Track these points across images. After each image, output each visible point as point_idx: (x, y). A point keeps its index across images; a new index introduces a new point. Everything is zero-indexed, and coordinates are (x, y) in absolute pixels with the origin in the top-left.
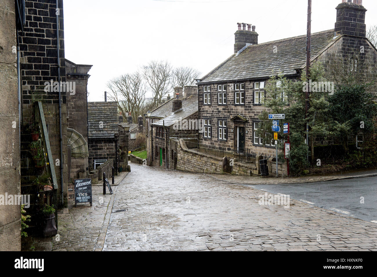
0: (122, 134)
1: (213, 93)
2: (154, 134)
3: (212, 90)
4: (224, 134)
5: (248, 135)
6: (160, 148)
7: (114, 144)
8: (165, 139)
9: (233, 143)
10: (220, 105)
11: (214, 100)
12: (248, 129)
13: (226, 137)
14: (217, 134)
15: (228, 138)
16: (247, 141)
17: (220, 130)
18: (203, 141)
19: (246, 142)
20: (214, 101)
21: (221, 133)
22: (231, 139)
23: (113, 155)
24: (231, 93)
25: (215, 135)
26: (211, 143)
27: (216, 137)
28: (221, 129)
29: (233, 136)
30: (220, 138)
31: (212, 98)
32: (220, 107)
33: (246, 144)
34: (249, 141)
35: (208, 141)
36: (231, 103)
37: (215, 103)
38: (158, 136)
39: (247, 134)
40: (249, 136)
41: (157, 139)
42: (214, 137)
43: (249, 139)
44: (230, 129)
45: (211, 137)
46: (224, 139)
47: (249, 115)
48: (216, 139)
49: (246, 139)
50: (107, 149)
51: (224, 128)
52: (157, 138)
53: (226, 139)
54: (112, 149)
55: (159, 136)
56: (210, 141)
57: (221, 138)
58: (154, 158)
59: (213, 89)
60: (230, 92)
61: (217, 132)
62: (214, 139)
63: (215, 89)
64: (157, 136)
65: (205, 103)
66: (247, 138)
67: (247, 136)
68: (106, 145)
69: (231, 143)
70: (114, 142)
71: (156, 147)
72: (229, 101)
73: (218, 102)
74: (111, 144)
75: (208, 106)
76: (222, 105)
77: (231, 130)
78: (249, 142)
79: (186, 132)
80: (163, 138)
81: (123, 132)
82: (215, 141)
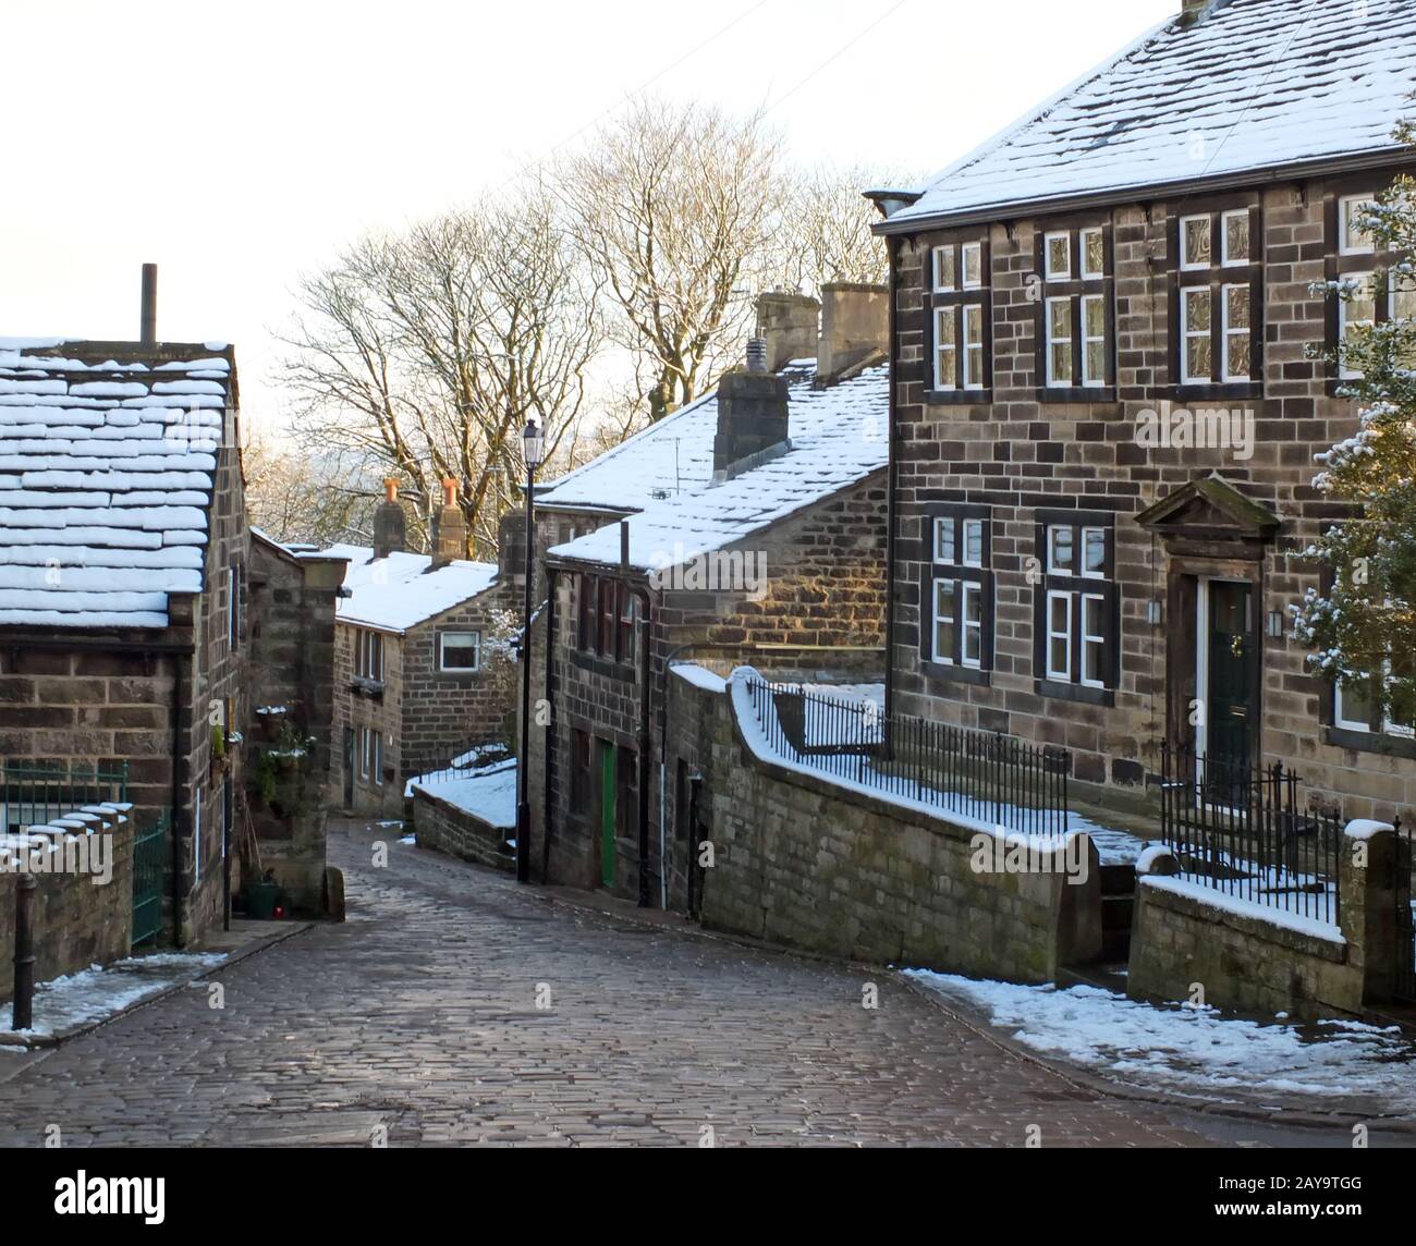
0: (281, 615)
1: (1004, 297)
2: (565, 635)
3: (994, 274)
4: (1086, 638)
5: (1288, 653)
6: (604, 744)
7: (160, 684)
8: (638, 669)
9: (1161, 718)
10: (1058, 397)
11: (1016, 355)
12: (1287, 596)
13: (1106, 663)
14: (1031, 641)
15: (1123, 673)
16: (1276, 701)
17: (1060, 604)
18: (926, 695)
19: (1267, 711)
20: (1007, 364)
21: (1068, 636)
22: (1146, 686)
23: (151, 770)
24: (1144, 297)
25: (1020, 648)
26: (986, 717)
27: (1022, 667)
28: (1067, 595)
29: (1160, 659)
30: (1052, 675)
31: (996, 341)
32: (1059, 409)
33: (1266, 728)
34: (1292, 706)
35: (959, 694)
36: (1143, 377)
37: (1019, 379)
38: (591, 652)
39: (1280, 641)
40: (1293, 663)
41: (585, 675)
42: (1005, 664)
43: (1297, 684)
44: (1136, 602)
45: (987, 663)
46: (1087, 682)
47: (1294, 477)
48: (1026, 684)
49: (1267, 688)
50: (108, 718)
51: (1092, 586)
52: (579, 661)
53: (1100, 685)
54: (146, 720)
55: (600, 653)
56: (978, 697)
57: (1065, 677)
58: (560, 823)
59: (1002, 266)
60: (1136, 288)
61: (1031, 623)
62: (1009, 680)
63: (1016, 263)
64: (583, 647)
65: (939, 387)
66: (1274, 681)
67: (1272, 661)
68: (96, 686)
69: (1141, 717)
70: (160, 667)
71: (580, 733)
72: (1134, 360)
73: (1040, 377)
74: (139, 681)
75: (965, 410)
76: (1078, 396)
77: (1143, 610)
78: (1290, 714)
79: (799, 621)
80: (626, 663)
81: (297, 599)
82: (1018, 701)
